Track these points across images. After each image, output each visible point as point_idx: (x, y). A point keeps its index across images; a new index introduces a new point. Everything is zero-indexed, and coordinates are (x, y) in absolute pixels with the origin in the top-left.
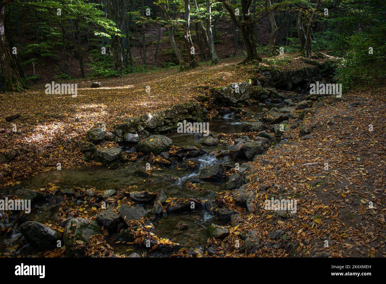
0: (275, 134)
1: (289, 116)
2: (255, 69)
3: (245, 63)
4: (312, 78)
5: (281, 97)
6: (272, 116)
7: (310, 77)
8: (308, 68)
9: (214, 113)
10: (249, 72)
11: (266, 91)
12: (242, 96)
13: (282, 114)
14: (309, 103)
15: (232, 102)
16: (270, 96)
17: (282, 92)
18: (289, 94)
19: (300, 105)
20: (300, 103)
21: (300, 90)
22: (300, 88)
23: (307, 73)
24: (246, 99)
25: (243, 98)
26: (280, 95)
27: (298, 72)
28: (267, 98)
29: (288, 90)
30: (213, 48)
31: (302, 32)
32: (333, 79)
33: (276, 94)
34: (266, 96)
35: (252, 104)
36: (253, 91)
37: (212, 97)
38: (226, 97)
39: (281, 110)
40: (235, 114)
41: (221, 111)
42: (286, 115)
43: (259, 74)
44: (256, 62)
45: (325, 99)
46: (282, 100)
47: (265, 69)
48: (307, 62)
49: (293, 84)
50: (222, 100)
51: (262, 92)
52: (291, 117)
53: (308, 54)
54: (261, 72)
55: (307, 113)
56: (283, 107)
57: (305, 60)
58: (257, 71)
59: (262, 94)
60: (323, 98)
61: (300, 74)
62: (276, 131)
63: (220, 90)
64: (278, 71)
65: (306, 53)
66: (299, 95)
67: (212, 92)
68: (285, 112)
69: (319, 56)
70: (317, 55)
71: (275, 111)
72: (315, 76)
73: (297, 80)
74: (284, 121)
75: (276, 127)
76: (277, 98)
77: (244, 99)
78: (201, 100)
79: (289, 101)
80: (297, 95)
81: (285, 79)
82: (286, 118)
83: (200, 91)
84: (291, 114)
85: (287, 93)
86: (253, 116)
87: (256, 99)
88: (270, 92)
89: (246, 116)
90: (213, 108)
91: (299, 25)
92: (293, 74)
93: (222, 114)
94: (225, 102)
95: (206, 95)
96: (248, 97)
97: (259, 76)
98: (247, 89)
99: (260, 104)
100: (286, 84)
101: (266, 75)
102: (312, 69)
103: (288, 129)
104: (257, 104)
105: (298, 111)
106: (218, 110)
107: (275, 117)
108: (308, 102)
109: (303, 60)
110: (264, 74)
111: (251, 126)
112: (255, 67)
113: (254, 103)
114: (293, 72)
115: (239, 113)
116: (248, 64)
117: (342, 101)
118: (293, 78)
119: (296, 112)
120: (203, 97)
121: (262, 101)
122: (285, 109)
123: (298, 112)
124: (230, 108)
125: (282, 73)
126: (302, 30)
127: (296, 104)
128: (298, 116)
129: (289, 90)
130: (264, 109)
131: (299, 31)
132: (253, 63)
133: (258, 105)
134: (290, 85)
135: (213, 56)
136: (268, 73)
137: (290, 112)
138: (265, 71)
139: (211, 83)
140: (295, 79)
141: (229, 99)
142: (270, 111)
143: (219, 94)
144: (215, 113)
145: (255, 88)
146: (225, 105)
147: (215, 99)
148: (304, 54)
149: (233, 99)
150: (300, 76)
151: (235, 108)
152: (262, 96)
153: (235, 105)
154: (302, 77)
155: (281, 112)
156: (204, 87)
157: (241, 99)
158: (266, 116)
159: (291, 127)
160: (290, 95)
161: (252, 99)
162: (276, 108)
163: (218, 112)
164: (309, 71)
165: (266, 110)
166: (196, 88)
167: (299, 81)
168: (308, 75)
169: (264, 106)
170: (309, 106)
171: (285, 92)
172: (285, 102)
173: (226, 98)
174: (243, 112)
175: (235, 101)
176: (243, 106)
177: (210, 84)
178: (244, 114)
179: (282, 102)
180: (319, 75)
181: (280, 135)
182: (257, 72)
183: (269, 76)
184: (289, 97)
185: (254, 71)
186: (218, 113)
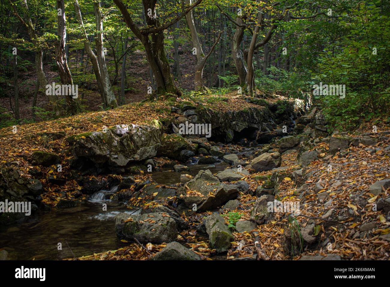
0: (210, 246)
1: (240, 188)
2: (169, 107)
3: (153, 98)
4: (262, 124)
5: (216, 153)
6: (199, 191)
7: (259, 123)
8: (256, 109)
9: (71, 191)
10: (158, 111)
11: (190, 143)
12: (139, 151)
13: (222, 185)
14: (276, 158)
15: (114, 163)
16: (197, 153)
17: (219, 146)
18: (230, 148)
19: (258, 163)
20: (255, 160)
21: (246, 142)
22: (245, 139)
23: (255, 115)
24: (148, 158)
25: (141, 156)
26: (215, 150)
27: (241, 114)
28: (192, 156)
29: (227, 143)
30: (107, 85)
31: (240, 62)
32: (304, 118)
33: (208, 149)
34: (189, 152)
35: (163, 167)
36: (166, 143)
37: (68, 156)
38: (98, 152)
39: (220, 177)
40: (119, 190)
41: (87, 186)
42: (232, 186)
43: (176, 115)
44: (171, 96)
45: (317, 143)
46: (219, 158)
47: (186, 105)
48: (252, 102)
49: (235, 132)
50: (93, 160)
51: (182, 144)
52: (243, 191)
53: (251, 91)
54: (180, 111)
55: (281, 178)
56: (223, 170)
57: (249, 99)
58: (172, 109)
59: (183, 148)
60: (312, 142)
61: (243, 117)
62: (211, 236)
63: (83, 137)
64: (210, 110)
65: (248, 90)
66: (246, 149)
67: (71, 144)
68: (228, 180)
69: (267, 95)
70: (264, 93)
71: (207, 178)
72: (265, 120)
73: (241, 126)
74: (231, 202)
75: (212, 223)
76: (210, 155)
77: (144, 157)
78: (41, 161)
79: (233, 157)
80: (244, 149)
81: (221, 123)
82: (234, 195)
83: (41, 144)
84: (243, 183)
85: (227, 148)
86: (155, 194)
87: (171, 158)
88: (197, 145)
89: (141, 193)
90: (71, 178)
91: (236, 53)
92: (233, 116)
93: (91, 191)
94: (100, 164)
95: (56, 150)
96: (154, 153)
97: (177, 118)
98: (151, 137)
99: (178, 166)
100: (224, 132)
101: (189, 116)
102: (261, 111)
103: (243, 228)
104: (171, 166)
105: (256, 175)
106: (81, 183)
107: (206, 193)
108: (272, 156)
109: (246, 99)
110: (184, 114)
111: (137, 226)
112: (170, 104)
113: (166, 166)
114: (233, 113)
115: (128, 187)
116: (158, 99)
117: (361, 145)
118: (234, 123)
119: (255, 179)
120: (45, 154)
121: (184, 160)
122: (228, 172)
123: (258, 178)
124: (109, 177)
125: (217, 114)
126: (240, 59)
127: (247, 162)
128: (260, 187)
129: (229, 143)
130: (183, 175)
131: (237, 60)
132: (167, 97)
133: (174, 169)
134: (230, 134)
135: (108, 97)
136: (192, 112)
137: (239, 179)
138: (186, 110)
139: (74, 127)
140: (237, 124)
141: (109, 158)
142: (195, 180)
143: (82, 146)
144: (74, 190)
145: (169, 138)
146: (101, 170)
147: (75, 158)
148: (247, 92)
149: (117, 158)
150: (245, 121)
151: (121, 177)
152: (183, 152)
153: (123, 170)
154: (248, 122)
155: (221, 181)
156: (53, 134)
157: (137, 157)
158: (185, 191)
159: (251, 220)
160: (233, 150)
161: (165, 159)
162: (208, 172)
163: (80, 188)
164: (257, 114)
165: (188, 177)
166: (34, 137)
167: (244, 127)
168: (255, 119)
169: (184, 169)
170: (277, 163)
171: (224, 146)
172: (225, 161)
173: (100, 156)
174: (136, 185)
175: (122, 161)
176: (142, 172)
177: (71, 128)
178: (139, 188)
179: (219, 162)
180: (271, 121)
181: (223, 250)
182: (172, 112)
183: (194, 118)
184: (232, 152)
185: (167, 110)
186: (82, 191)
